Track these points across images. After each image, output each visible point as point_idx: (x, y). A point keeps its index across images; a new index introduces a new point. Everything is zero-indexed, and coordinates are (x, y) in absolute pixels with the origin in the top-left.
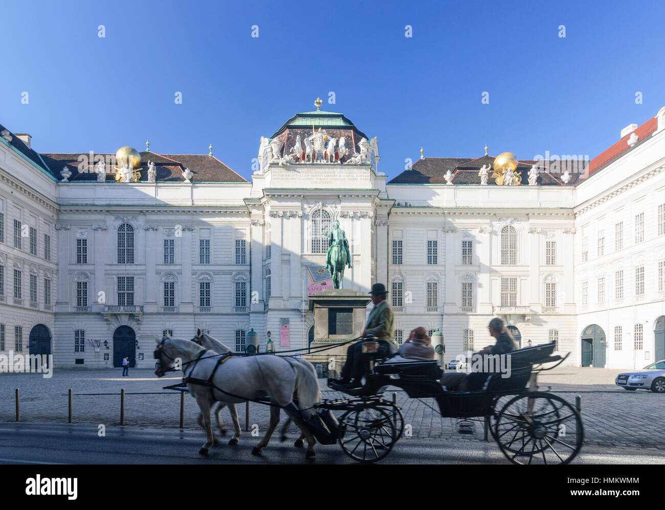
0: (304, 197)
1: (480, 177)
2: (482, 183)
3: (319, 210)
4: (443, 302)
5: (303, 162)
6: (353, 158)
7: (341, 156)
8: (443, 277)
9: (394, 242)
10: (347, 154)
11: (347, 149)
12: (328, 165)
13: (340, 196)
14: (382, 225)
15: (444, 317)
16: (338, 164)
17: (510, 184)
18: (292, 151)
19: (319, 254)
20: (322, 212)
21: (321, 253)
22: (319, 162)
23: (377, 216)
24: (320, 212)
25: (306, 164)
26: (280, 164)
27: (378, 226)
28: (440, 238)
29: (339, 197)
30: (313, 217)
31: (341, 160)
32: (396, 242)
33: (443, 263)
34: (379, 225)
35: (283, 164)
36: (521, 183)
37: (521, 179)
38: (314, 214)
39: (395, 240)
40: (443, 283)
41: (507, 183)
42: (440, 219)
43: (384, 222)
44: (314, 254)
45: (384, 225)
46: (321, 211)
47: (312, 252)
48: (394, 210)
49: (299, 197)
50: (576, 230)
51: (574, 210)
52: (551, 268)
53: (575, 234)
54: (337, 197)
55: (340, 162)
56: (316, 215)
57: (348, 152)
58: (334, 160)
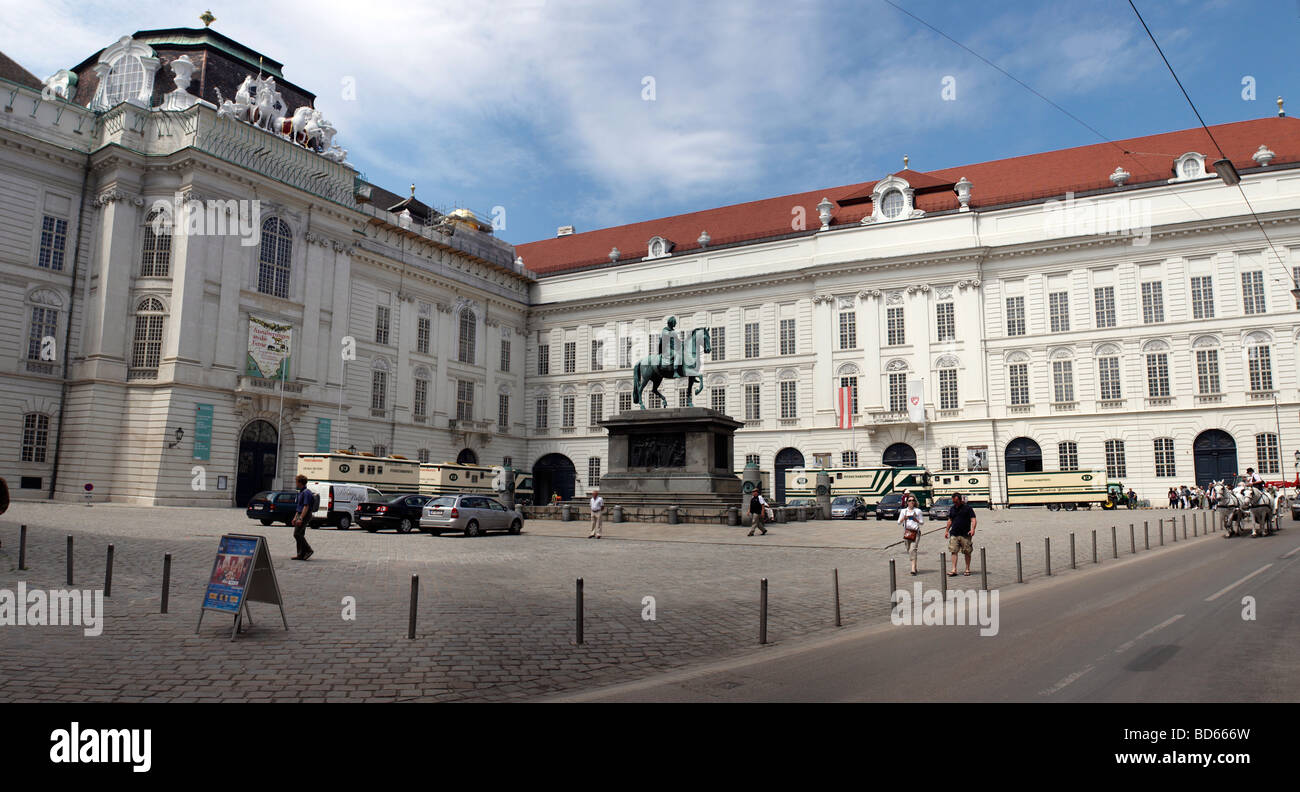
4: (393, 403)
8: (395, 365)
15: (396, 428)
20: (281, 225)
24: (276, 223)
28: (395, 306)
30: (264, 227)
33: (395, 345)
38: (267, 222)
40: (394, 375)
42: (396, 279)
44: (262, 294)
47: (259, 290)
49: (247, 185)
50: (530, 333)
51: (532, 308)
52: (505, 376)
53: (527, 337)
55: (313, 150)
57: (323, 137)
58: (302, 142)
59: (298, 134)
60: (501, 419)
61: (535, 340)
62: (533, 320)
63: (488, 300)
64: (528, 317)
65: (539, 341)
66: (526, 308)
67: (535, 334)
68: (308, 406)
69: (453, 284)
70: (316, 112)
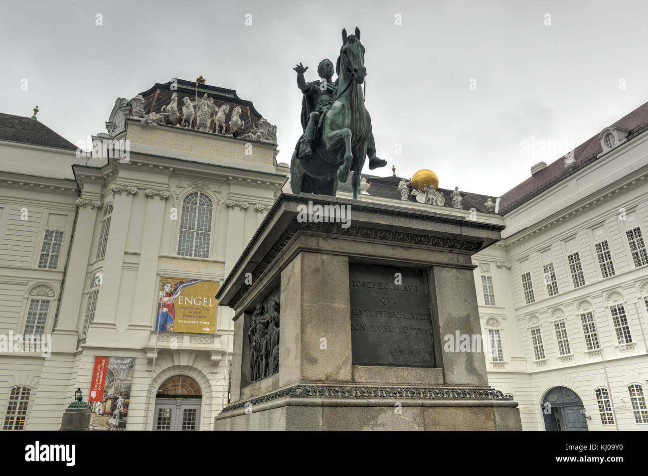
0: (174, 171)
1: (400, 191)
2: (403, 198)
3: (196, 194)
5: (178, 126)
6: (251, 134)
7: (234, 129)
10: (243, 127)
11: (243, 122)
12: (215, 135)
13: (230, 178)
16: (230, 137)
17: (434, 204)
18: (164, 109)
19: (188, 257)
20: (201, 197)
21: (193, 257)
22: (201, 130)
24: (196, 197)
25: (182, 129)
26: (143, 122)
29: (228, 179)
30: (185, 202)
31: (234, 134)
35: (146, 122)
36: (445, 205)
37: (444, 200)
38: (187, 197)
41: (430, 202)
44: (181, 256)
46: (199, 195)
47: (179, 254)
49: (167, 171)
50: (511, 265)
53: (509, 269)
54: (226, 179)
55: (232, 135)
56: (190, 200)
57: (244, 124)
58: (223, 132)
59: (221, 127)
61: (517, 271)
62: (512, 252)
64: (507, 250)
65: (521, 271)
67: (516, 265)
70: (238, 109)
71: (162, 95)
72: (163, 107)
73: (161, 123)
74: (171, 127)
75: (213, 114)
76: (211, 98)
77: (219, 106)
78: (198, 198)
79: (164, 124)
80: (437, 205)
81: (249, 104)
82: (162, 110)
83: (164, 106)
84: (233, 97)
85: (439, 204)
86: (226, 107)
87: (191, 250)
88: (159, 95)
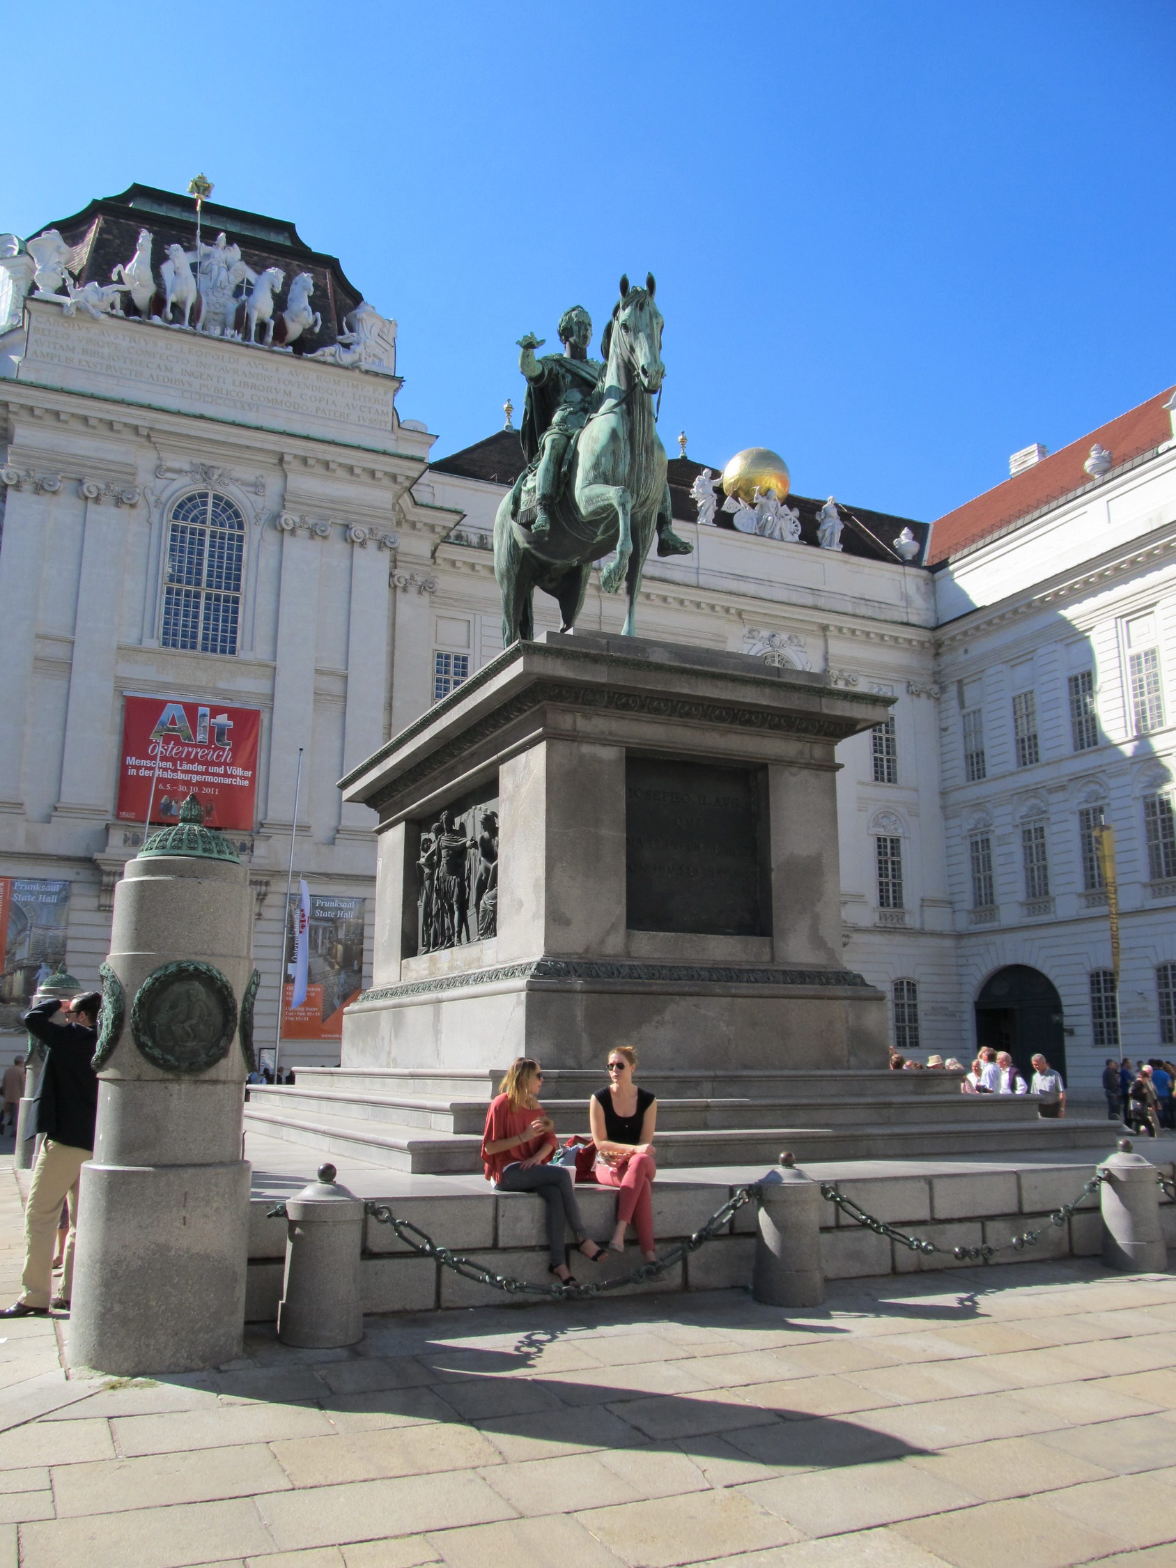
0: (148, 435)
1: (695, 502)
2: (701, 520)
3: (205, 495)
5: (155, 319)
7: (294, 330)
9: (439, 656)
10: (317, 330)
11: (318, 314)
13: (287, 458)
14: (413, 590)
16: (286, 354)
17: (776, 536)
18: (119, 274)
19: (190, 651)
20: (215, 505)
21: (199, 652)
22: (214, 331)
23: (399, 558)
24: (205, 504)
26: (67, 305)
27: (399, 592)
29: (281, 460)
30: (176, 517)
32: (448, 657)
34: (405, 590)
35: (77, 308)
36: (801, 537)
37: (800, 528)
38: (182, 505)
39: (445, 649)
41: (766, 532)
43: (420, 579)
44: (171, 649)
45: (420, 593)
46: (211, 500)
47: (165, 643)
48: (447, 551)
49: (132, 436)
50: (943, 689)
51: (939, 633)
52: (885, 792)
53: (938, 699)
54: (276, 461)
55: (290, 349)
56: (189, 511)
57: (320, 322)
58: (269, 339)
59: (262, 326)
60: (883, 888)
61: (955, 703)
62: (946, 659)
63: (825, 628)
64: (937, 655)
65: (962, 705)
66: (925, 636)
67: (953, 690)
68: (267, 884)
69: (736, 603)
70: (306, 279)
71: (109, 233)
72: (115, 271)
73: (114, 312)
74: (140, 323)
75: (243, 290)
76: (235, 245)
77: (259, 267)
78: (210, 508)
79: (121, 313)
80: (782, 539)
81: (331, 264)
82: (114, 277)
83: (120, 267)
84: (288, 243)
85: (788, 537)
86: (275, 274)
87: (194, 636)
88: (102, 231)
